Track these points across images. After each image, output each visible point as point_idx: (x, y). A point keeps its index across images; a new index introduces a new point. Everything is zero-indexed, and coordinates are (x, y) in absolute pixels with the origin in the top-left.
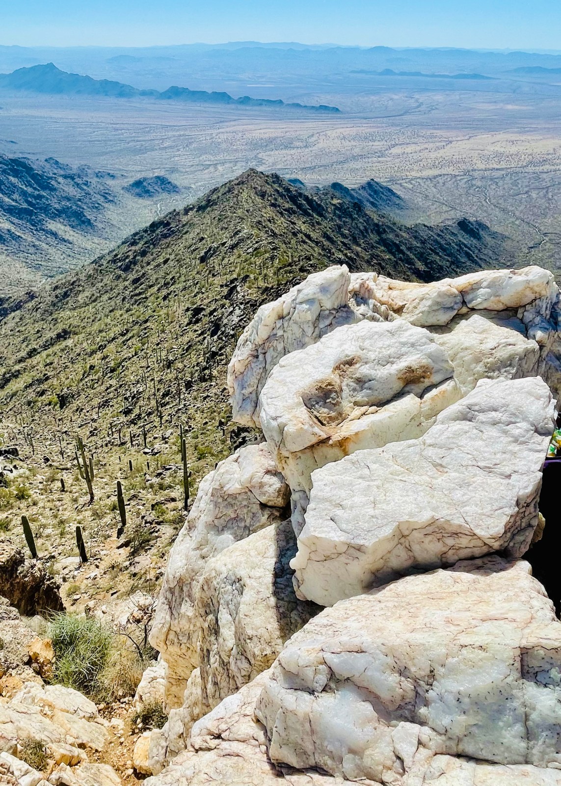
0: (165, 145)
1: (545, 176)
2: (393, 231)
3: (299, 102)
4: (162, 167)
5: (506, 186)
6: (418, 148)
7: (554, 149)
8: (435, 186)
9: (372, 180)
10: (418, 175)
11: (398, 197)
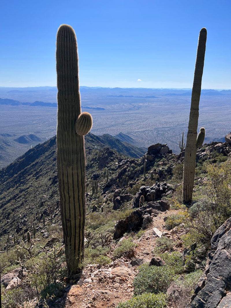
0: (34, 123)
1: (184, 129)
3: (89, 106)
4: (33, 131)
5: (171, 133)
6: (136, 122)
7: (185, 120)
8: (145, 134)
9: (121, 133)
10: (138, 131)
11: (132, 139)
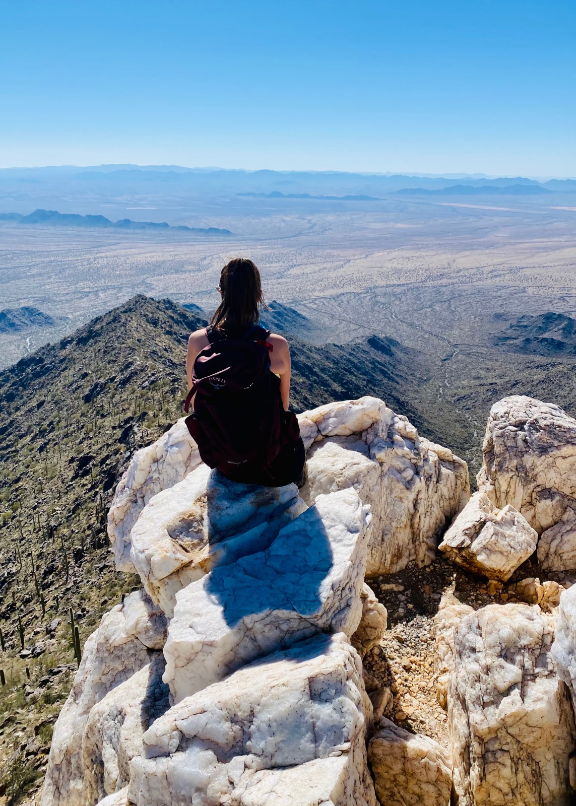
0: (33, 272)
1: (444, 289)
2: (303, 353)
3: (186, 224)
4: (30, 296)
5: (409, 301)
6: (317, 268)
7: (449, 264)
8: (339, 305)
9: (275, 302)
10: (321, 295)
11: (304, 318)
